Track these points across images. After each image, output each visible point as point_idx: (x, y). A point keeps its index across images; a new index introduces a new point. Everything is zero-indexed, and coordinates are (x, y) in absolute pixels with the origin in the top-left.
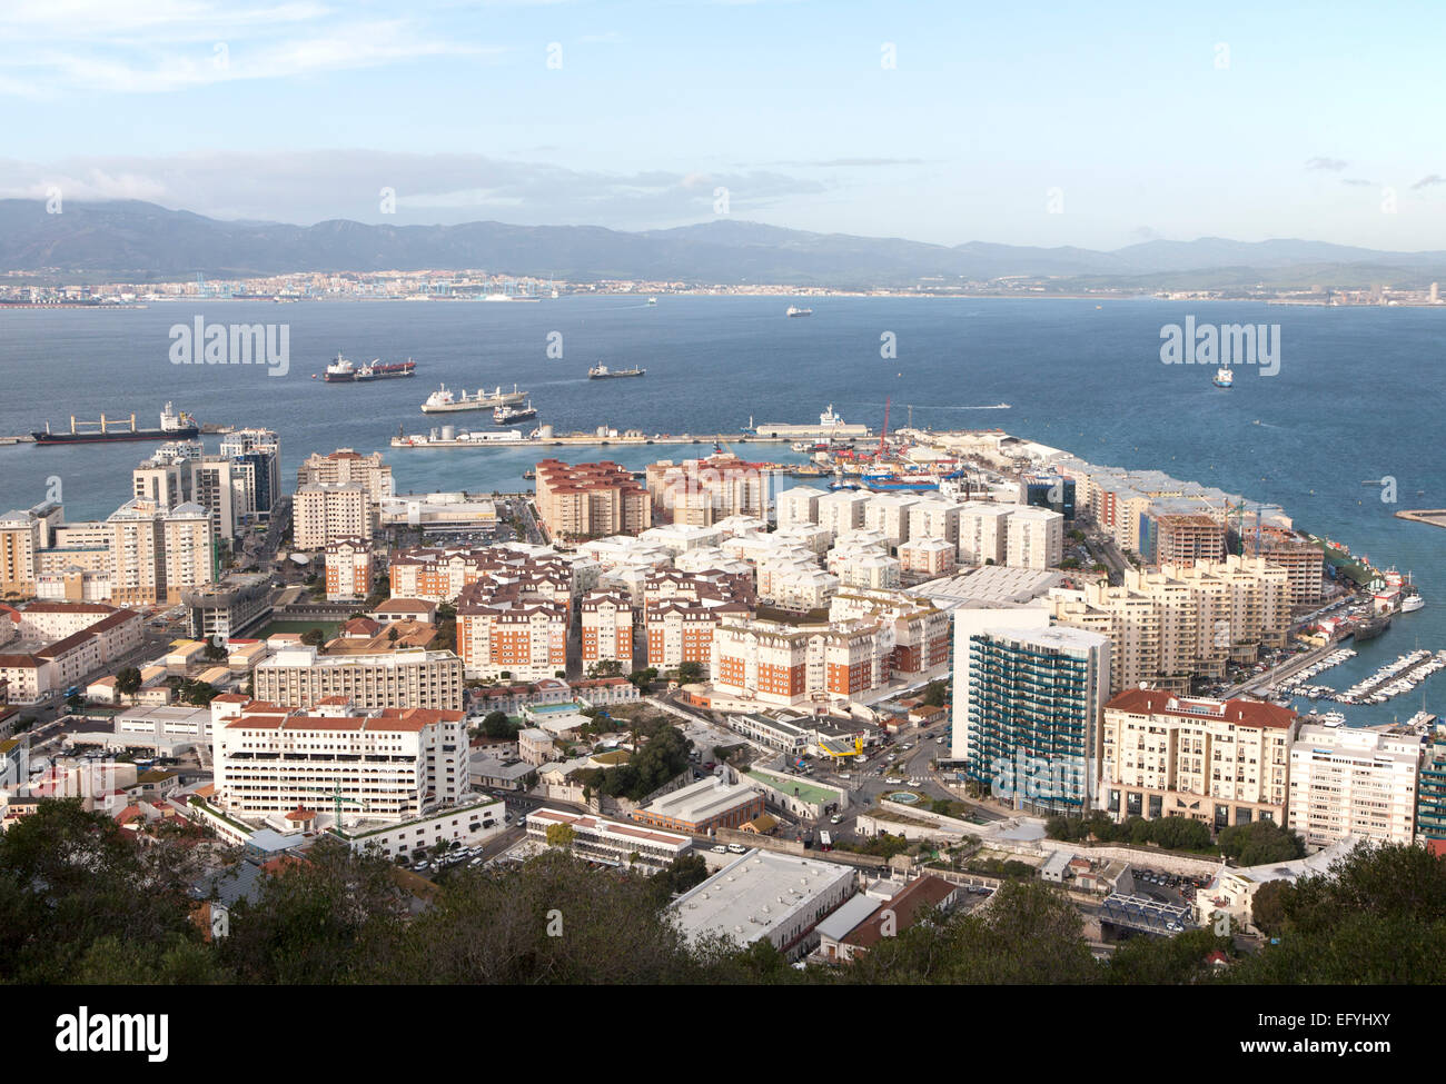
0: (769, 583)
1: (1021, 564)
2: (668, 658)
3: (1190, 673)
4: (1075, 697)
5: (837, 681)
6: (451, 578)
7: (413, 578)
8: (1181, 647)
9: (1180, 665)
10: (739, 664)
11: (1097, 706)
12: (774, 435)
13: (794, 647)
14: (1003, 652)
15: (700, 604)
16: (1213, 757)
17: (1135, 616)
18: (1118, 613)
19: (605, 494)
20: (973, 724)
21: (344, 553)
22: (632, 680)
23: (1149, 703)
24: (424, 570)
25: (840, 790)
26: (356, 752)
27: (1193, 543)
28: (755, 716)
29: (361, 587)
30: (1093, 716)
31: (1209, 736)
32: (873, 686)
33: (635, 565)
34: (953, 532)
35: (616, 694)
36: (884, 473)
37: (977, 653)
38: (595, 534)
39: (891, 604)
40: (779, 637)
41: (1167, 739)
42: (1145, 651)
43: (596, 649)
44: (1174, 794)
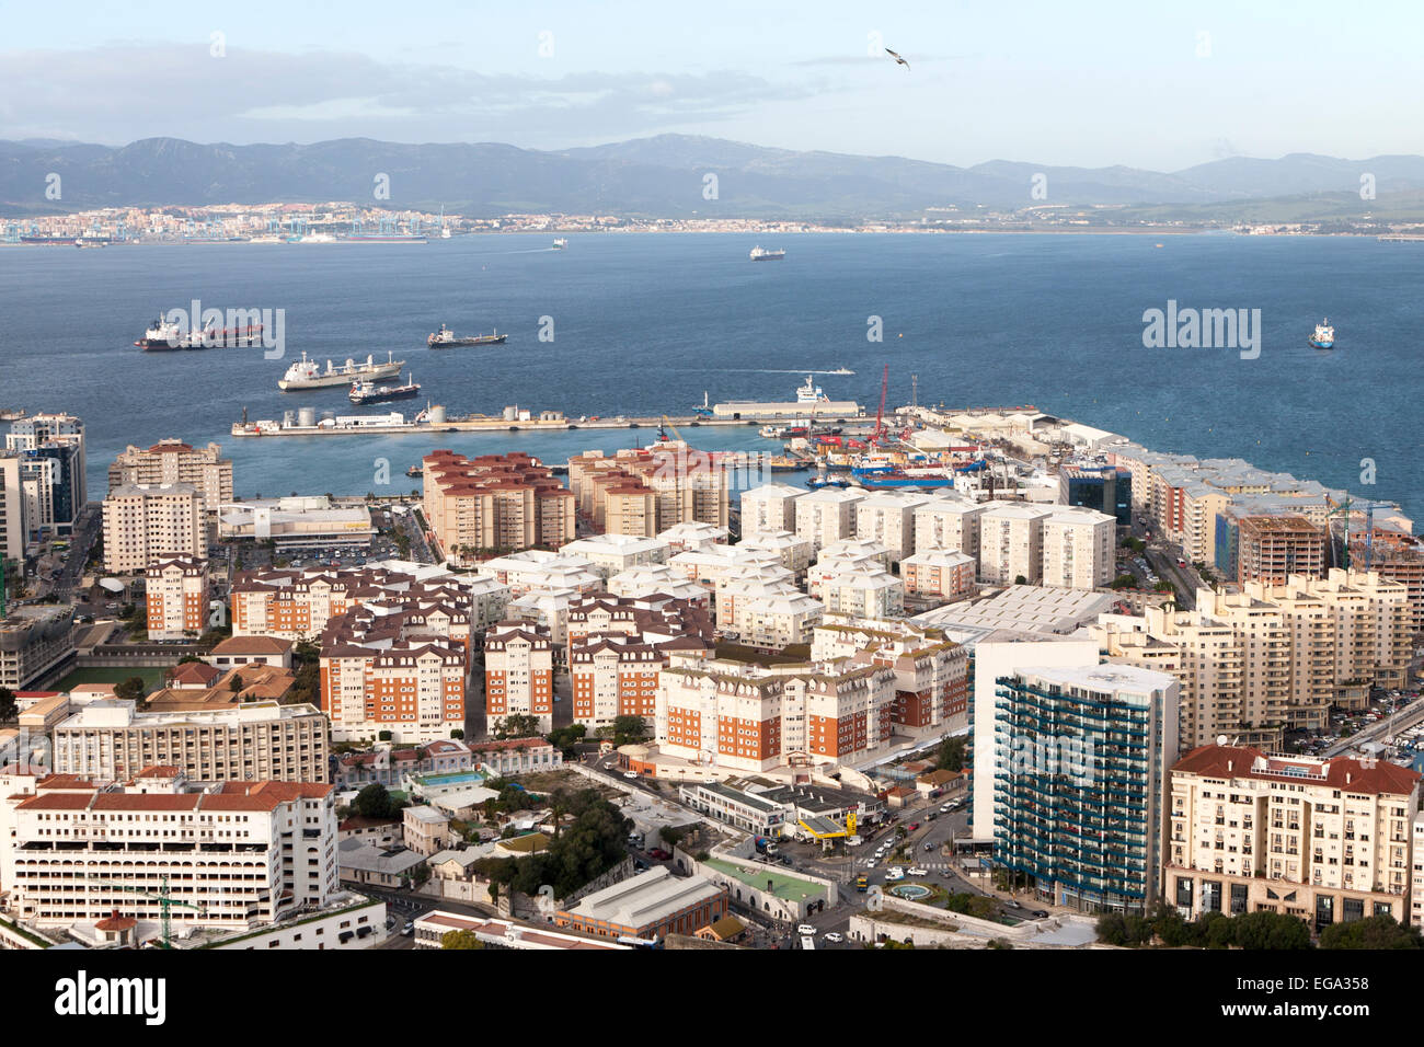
0: (731, 611)
1: (1062, 582)
2: (600, 710)
3: (1283, 723)
4: (1133, 757)
5: (822, 739)
6: (312, 608)
7: (262, 608)
8: (1271, 689)
9: (1271, 713)
10: (692, 718)
11: (1162, 769)
12: (737, 416)
13: (765, 695)
14: (1039, 698)
15: (640, 639)
16: (1313, 833)
17: (1211, 650)
18: (1188, 645)
19: (515, 496)
20: (1001, 794)
21: (171, 577)
22: (552, 740)
23: (1230, 763)
24: (277, 598)
25: (827, 883)
26: (188, 839)
27: (1285, 553)
28: (715, 787)
29: (194, 621)
30: (1157, 781)
31: (1307, 805)
32: (869, 746)
33: (555, 588)
34: (972, 542)
35: (531, 759)
36: (881, 464)
37: (1005, 700)
38: (501, 550)
39: (891, 637)
40: (745, 683)
41: (1253, 810)
42: (1223, 696)
43: (505, 700)
44: (1263, 882)
